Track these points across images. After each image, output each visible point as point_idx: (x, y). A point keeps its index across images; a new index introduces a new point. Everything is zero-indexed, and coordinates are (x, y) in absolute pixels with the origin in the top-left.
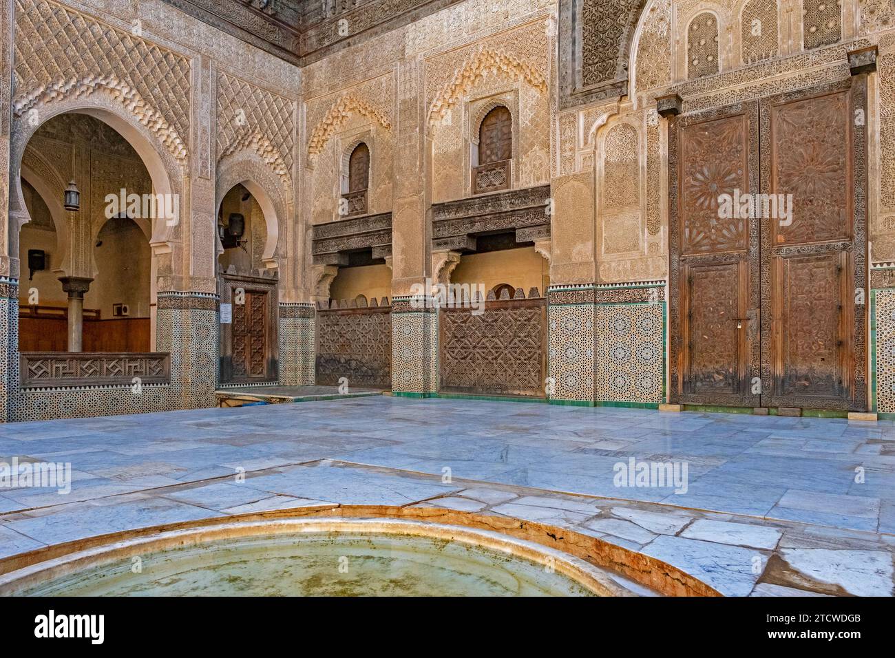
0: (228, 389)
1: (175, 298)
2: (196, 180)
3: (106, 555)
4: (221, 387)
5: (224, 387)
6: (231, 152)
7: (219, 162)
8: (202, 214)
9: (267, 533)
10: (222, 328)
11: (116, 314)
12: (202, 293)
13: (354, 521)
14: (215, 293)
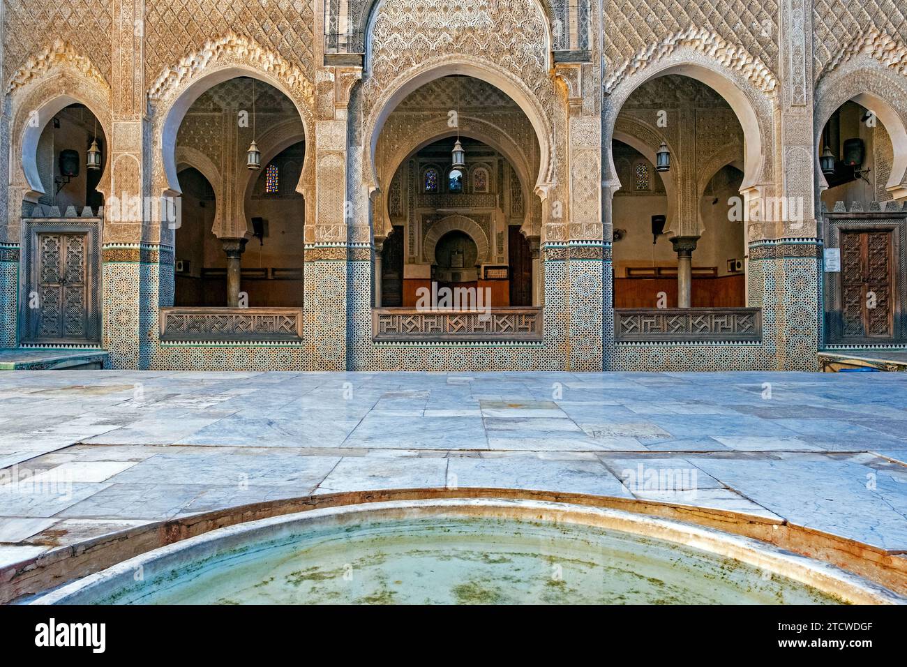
0: (836, 350)
1: (766, 247)
2: (788, 110)
3: (458, 508)
4: (827, 348)
5: (831, 348)
6: (836, 66)
7: (819, 82)
8: (797, 147)
9: (642, 533)
10: (828, 277)
11: (730, 270)
12: (798, 239)
13: (764, 553)
14: (816, 237)
